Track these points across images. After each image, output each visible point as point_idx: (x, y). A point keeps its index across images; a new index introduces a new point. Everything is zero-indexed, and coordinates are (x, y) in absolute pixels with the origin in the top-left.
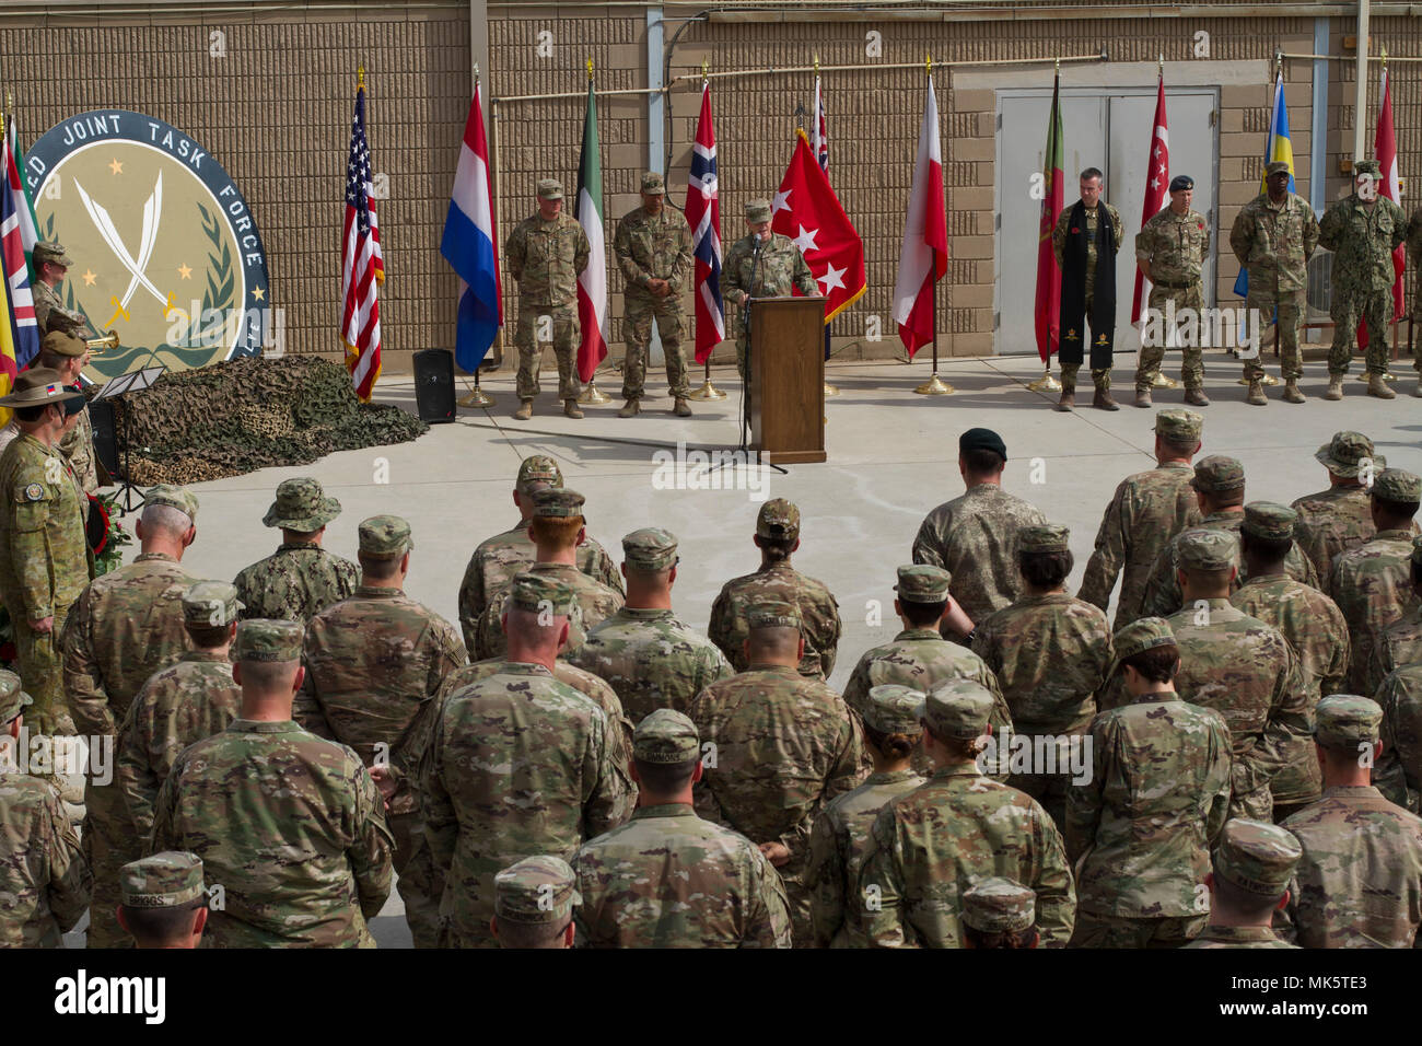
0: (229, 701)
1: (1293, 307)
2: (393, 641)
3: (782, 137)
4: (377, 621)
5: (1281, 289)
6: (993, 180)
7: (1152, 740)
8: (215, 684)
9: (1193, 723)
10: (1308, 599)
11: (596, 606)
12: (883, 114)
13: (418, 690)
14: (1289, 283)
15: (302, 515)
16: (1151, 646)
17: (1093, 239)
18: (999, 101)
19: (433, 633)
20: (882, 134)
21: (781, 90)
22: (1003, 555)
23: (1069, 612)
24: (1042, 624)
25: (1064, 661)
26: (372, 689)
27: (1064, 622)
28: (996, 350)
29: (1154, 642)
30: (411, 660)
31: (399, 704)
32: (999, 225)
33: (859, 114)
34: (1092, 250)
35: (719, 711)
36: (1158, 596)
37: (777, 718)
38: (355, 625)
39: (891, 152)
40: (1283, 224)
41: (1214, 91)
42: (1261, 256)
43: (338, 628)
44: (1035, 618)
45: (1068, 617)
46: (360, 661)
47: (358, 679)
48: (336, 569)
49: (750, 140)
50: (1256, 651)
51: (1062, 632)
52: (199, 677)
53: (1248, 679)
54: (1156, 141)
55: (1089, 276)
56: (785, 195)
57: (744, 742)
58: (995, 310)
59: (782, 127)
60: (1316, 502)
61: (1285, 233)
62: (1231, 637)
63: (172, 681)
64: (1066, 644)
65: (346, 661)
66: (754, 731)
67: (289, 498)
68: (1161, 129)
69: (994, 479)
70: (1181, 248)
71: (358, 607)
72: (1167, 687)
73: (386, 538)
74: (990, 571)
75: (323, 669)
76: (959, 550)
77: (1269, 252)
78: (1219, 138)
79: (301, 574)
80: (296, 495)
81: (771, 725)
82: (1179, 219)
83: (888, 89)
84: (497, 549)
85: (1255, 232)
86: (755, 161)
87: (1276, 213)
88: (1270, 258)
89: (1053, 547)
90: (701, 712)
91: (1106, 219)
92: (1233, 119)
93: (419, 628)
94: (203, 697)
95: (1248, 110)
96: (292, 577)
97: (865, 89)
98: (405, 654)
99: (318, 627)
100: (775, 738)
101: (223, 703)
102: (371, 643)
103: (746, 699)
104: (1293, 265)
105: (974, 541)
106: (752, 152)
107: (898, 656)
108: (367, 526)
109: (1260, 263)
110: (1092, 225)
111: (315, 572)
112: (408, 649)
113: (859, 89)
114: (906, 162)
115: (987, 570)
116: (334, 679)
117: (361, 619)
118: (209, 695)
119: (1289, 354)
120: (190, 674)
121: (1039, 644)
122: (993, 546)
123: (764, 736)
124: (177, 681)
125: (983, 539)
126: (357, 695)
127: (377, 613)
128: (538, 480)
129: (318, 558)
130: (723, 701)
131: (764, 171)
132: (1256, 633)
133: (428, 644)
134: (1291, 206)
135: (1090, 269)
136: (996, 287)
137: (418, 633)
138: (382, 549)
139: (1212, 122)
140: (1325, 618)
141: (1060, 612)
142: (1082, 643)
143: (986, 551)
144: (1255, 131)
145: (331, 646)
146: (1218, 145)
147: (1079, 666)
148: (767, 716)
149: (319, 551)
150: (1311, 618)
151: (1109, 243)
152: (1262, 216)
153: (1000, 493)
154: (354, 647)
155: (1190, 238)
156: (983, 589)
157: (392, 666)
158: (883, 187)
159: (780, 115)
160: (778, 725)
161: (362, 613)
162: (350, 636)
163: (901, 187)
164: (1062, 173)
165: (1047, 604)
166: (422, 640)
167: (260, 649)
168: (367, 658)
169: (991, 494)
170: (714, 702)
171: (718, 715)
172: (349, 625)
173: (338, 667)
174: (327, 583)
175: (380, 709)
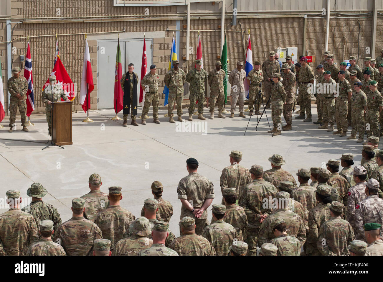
0: (55, 251)
1: (180, 97)
2: (84, 231)
3: (42, 53)
4: (80, 226)
5: (178, 93)
6: (96, 63)
7: (285, 246)
8: (51, 247)
9: (293, 241)
10: (297, 204)
11: (127, 216)
12: (68, 47)
13: (92, 243)
14: (180, 91)
15: (39, 193)
16: (280, 223)
17: (132, 82)
18: (98, 43)
19: (94, 228)
20: (68, 52)
21: (42, 41)
22: (200, 190)
23: (237, 209)
24: (231, 213)
25: (236, 221)
26: (79, 243)
27: (236, 212)
28: (98, 108)
29: (281, 222)
30: (90, 235)
31: (86, 247)
32: (98, 75)
33: (62, 47)
34: (132, 85)
35: (181, 246)
36: (243, 200)
37: (195, 247)
38: (74, 227)
39: (70, 57)
40: (178, 76)
41: (152, 39)
42: (173, 85)
43: (69, 228)
44: (229, 211)
45: (237, 211)
46: (76, 236)
47: (75, 241)
48: (48, 207)
49: (34, 55)
50: (296, 221)
51: (236, 214)
52: (46, 246)
53: (294, 227)
54: (144, 55)
55: (131, 91)
56: (54, 72)
57: (188, 253)
58: (97, 98)
59: (42, 51)
60: (270, 172)
61: (178, 79)
62: (290, 218)
63: (39, 247)
64: (237, 217)
65: (72, 237)
66: (190, 250)
67: (35, 189)
68: (145, 51)
69: (196, 171)
70: (153, 83)
71: (74, 222)
72: (285, 233)
73: (81, 204)
74: (197, 194)
75: (66, 239)
76: (190, 189)
77: (175, 84)
78: (153, 52)
79: (39, 209)
80: (37, 188)
81: (194, 248)
82: (153, 76)
83: (70, 40)
84: (86, 199)
85: (171, 78)
86: (35, 60)
87: (176, 73)
88: (175, 85)
89: (233, 194)
90: (176, 246)
91: (135, 76)
92: (156, 47)
93: (91, 227)
94: (48, 251)
95: (160, 44)
96: (37, 210)
97: (63, 40)
98: (88, 234)
99: (64, 228)
100: (196, 252)
101: (54, 252)
102: (79, 231)
103: (187, 242)
104: (180, 87)
105: (193, 187)
106: (34, 58)
107: (216, 227)
108: (75, 201)
109: (172, 86)
110: (131, 78)
111: (43, 208)
112: (89, 233)
113: (62, 40)
114: (74, 59)
115: (196, 194)
116: (69, 241)
117: (75, 225)
118: (49, 250)
119: (180, 109)
120: (43, 245)
121: (230, 218)
122: (198, 188)
123: (193, 251)
124: (40, 247)
125: (195, 186)
126: (75, 245)
127: (79, 223)
128: (96, 180)
129: (43, 204)
130: (181, 243)
131: (38, 63)
132: (295, 216)
133: (94, 231)
134: (180, 72)
135: (131, 90)
136: (97, 92)
137: (90, 228)
138: (80, 207)
139: (151, 47)
140: (301, 208)
141: (235, 209)
142: (240, 216)
143: (196, 189)
144: (162, 49)
145: (68, 233)
146: (153, 53)
147: (239, 222)
148: (193, 246)
149: (43, 202)
150: (298, 209)
151: (135, 82)
152: (172, 74)
153: (198, 175)
154: (74, 233)
155: (156, 81)
156: (195, 199)
157: (85, 237)
158: (68, 66)
159: (42, 48)
160: (196, 248)
161: (75, 224)
162: (73, 230)
163: (73, 66)
164: (121, 64)
165: (232, 208)
166: (92, 230)
167: (103, 248)
168: (78, 235)
169: (196, 175)
170: (179, 244)
171: (181, 247)
172: (72, 227)
173: (70, 238)
174: (46, 211)
175: (82, 248)
